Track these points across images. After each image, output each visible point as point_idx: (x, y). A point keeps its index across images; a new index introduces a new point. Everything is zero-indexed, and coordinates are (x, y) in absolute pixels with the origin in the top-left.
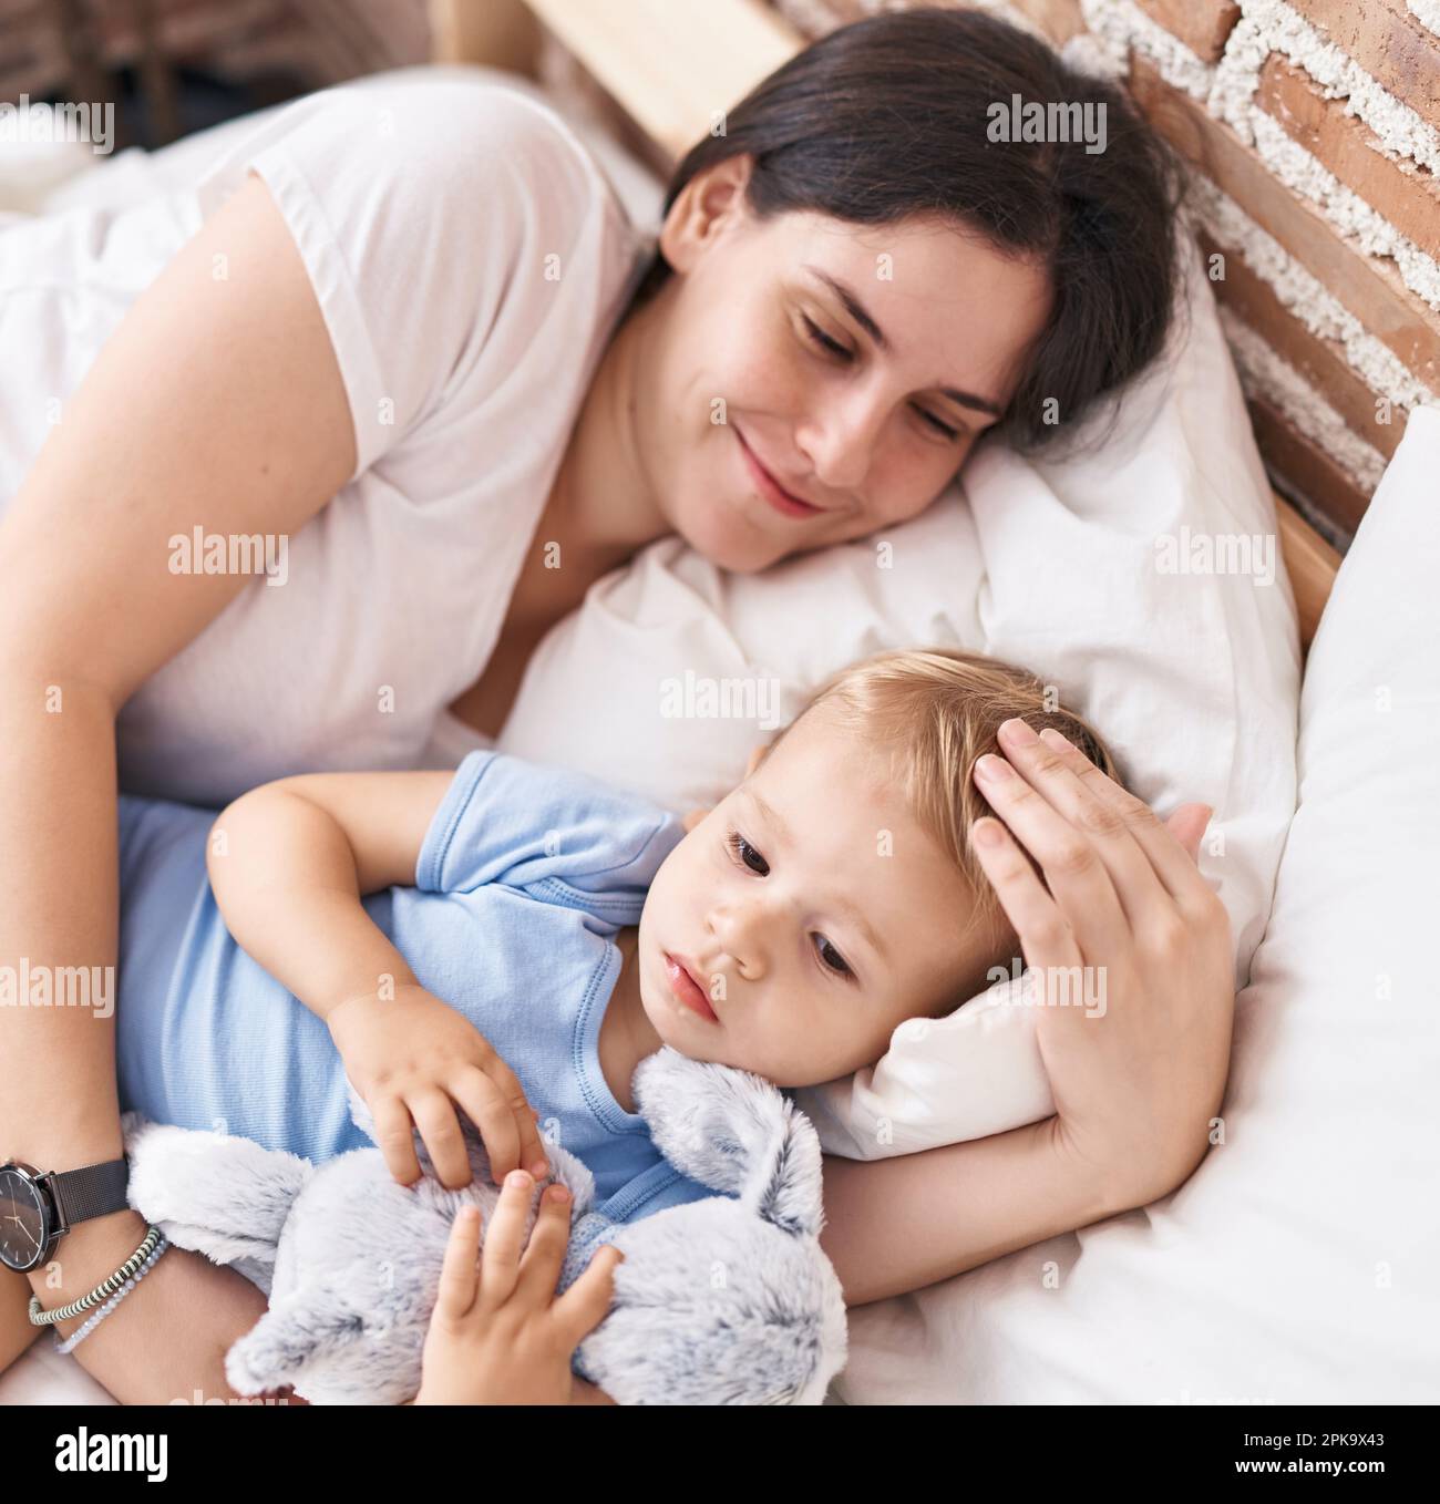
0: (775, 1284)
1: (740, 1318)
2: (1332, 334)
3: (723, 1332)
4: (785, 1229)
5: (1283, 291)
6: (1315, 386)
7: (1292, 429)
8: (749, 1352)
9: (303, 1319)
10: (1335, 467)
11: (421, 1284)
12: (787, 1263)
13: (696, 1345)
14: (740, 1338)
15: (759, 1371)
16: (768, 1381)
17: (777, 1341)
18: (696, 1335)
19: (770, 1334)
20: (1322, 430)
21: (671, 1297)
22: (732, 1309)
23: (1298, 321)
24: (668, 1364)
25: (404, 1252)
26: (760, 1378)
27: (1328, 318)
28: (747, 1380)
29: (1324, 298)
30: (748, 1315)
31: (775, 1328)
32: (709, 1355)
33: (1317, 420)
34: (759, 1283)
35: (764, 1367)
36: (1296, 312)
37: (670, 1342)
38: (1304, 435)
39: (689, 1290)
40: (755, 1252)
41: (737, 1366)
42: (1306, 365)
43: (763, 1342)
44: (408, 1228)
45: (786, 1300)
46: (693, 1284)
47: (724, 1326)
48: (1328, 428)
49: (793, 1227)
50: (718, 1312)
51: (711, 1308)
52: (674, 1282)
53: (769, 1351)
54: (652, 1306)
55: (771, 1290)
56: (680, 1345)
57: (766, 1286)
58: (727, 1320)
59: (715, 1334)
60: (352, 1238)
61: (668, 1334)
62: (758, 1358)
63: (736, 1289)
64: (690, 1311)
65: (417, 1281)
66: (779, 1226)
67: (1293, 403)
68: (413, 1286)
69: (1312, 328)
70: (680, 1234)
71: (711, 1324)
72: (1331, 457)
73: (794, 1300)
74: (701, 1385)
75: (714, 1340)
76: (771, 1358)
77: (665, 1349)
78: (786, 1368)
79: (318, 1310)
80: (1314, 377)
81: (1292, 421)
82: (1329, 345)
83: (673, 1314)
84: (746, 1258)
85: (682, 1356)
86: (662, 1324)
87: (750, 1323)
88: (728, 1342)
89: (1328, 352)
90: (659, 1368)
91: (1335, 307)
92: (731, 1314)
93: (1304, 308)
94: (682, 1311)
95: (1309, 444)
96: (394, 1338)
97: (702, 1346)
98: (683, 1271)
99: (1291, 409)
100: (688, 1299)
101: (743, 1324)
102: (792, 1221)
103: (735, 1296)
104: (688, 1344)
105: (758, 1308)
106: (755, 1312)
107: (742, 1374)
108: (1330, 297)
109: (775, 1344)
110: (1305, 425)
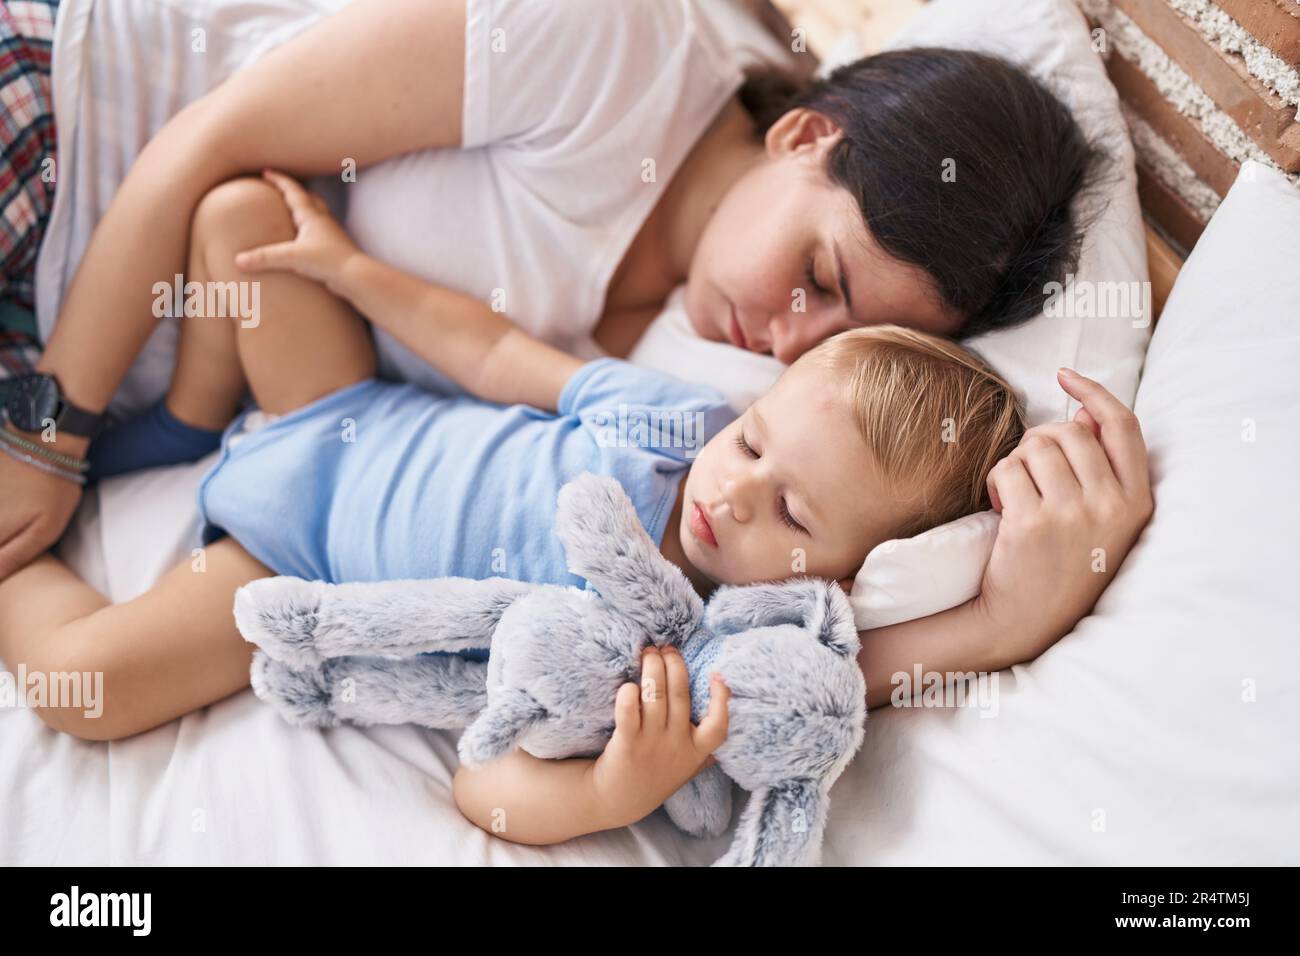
0: (832, 689)
1: (809, 710)
2: (1193, 113)
3: (797, 719)
4: (838, 652)
5: (1163, 84)
6: (1177, 151)
7: (1159, 182)
8: (812, 733)
9: (507, 714)
10: (1185, 206)
11: (587, 692)
12: (840, 675)
13: (779, 727)
14: (807, 724)
15: (818, 745)
16: (822, 751)
17: (830, 727)
18: (778, 720)
19: (826, 721)
20: (1180, 181)
21: (763, 693)
22: (804, 704)
23: (1172, 105)
24: (757, 736)
25: (573, 672)
26: (817, 749)
27: (1191, 101)
28: (809, 750)
29: (1190, 87)
30: (814, 709)
31: (829, 718)
32: (787, 733)
33: (1177, 174)
34: (822, 689)
35: (821, 742)
36: (1170, 99)
37: (762, 722)
38: (1168, 186)
39: (776, 690)
40: (819, 667)
41: (803, 741)
42: (1174, 137)
43: (822, 726)
44: (575, 655)
45: (838, 700)
46: (779, 686)
47: (797, 714)
48: (1184, 180)
49: (842, 651)
50: (794, 706)
51: (790, 703)
52: (766, 684)
53: (826, 732)
54: (751, 698)
55: (830, 694)
56: (767, 725)
57: (826, 690)
58: (801, 711)
59: (792, 719)
60: (538, 661)
61: (760, 719)
62: (818, 736)
63: (807, 691)
64: (775, 704)
65: (583, 691)
66: (833, 650)
67: (1163, 165)
68: (581, 693)
69: (1180, 109)
70: (770, 651)
71: (789, 714)
72: (1184, 200)
73: (843, 701)
74: (779, 751)
75: (790, 724)
76: (826, 737)
77: (757, 727)
78: (834, 743)
79: (517, 708)
80: (1178, 145)
81: (1161, 177)
82: (1190, 120)
83: (765, 705)
84: (814, 671)
85: (768, 732)
86: (756, 710)
87: (814, 714)
88: (800, 726)
89: (1190, 125)
90: (751, 738)
91: (1197, 92)
92: (803, 708)
93: (1176, 95)
94: (769, 703)
95: (1170, 192)
96: (568, 723)
97: (782, 727)
98: (772, 677)
99: (1160, 168)
100: (775, 695)
101: (811, 714)
102: (840, 646)
103: (806, 696)
104: (773, 725)
105: (821, 705)
106: (819, 708)
107: (806, 746)
108: (1194, 86)
109: (829, 728)
110: (1169, 179)
